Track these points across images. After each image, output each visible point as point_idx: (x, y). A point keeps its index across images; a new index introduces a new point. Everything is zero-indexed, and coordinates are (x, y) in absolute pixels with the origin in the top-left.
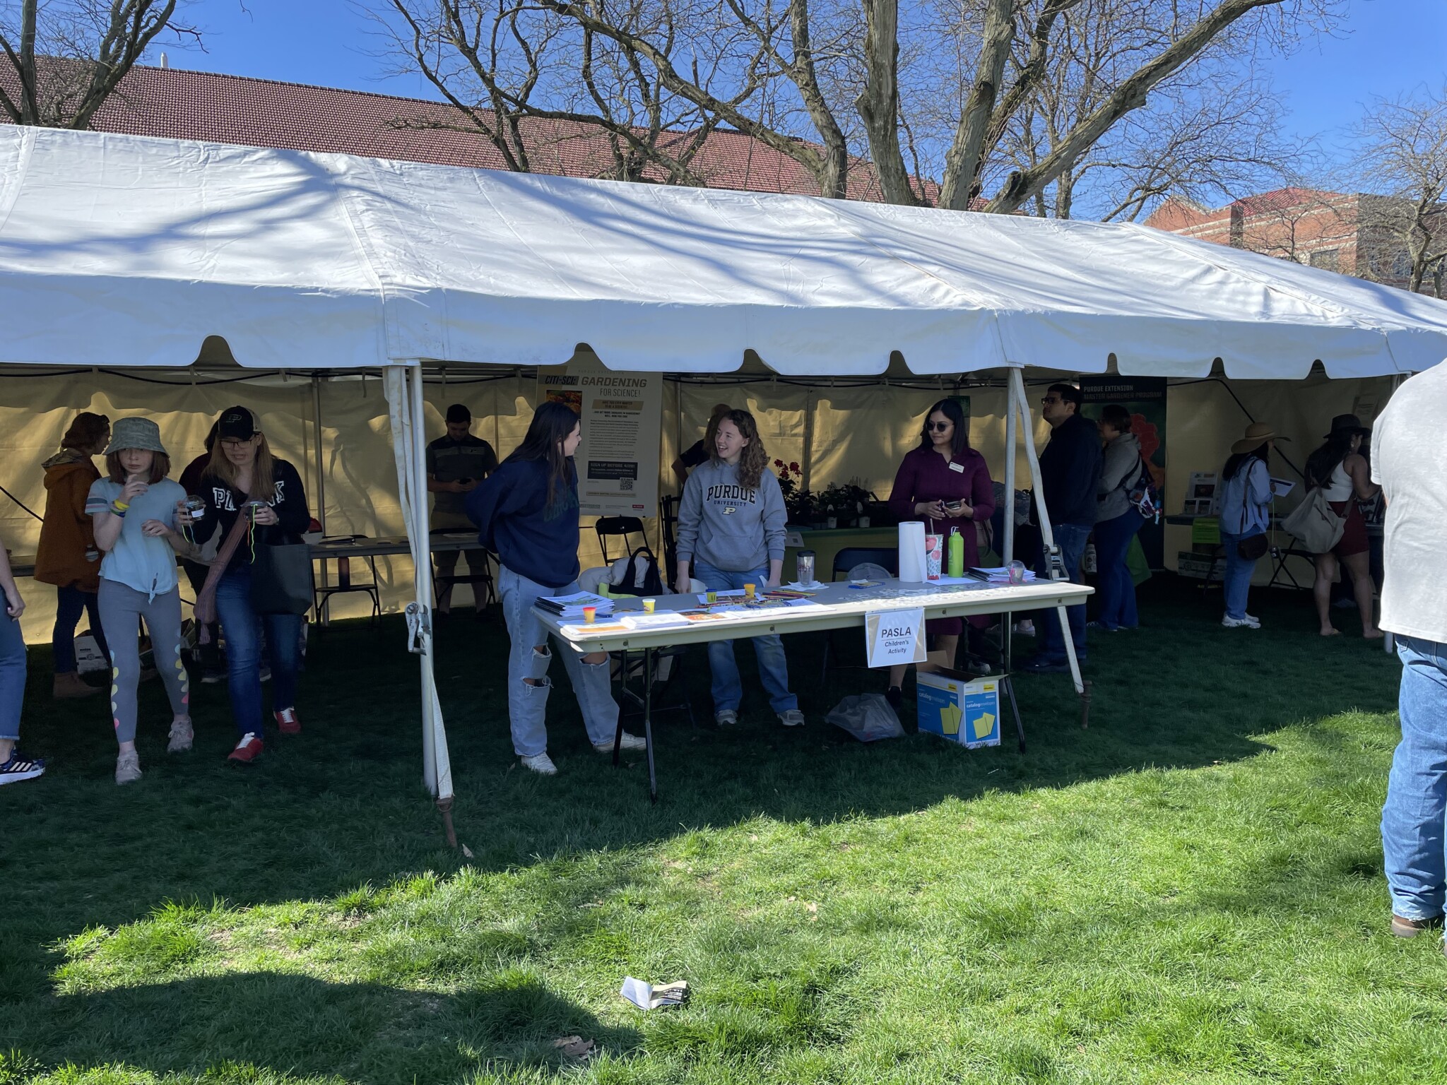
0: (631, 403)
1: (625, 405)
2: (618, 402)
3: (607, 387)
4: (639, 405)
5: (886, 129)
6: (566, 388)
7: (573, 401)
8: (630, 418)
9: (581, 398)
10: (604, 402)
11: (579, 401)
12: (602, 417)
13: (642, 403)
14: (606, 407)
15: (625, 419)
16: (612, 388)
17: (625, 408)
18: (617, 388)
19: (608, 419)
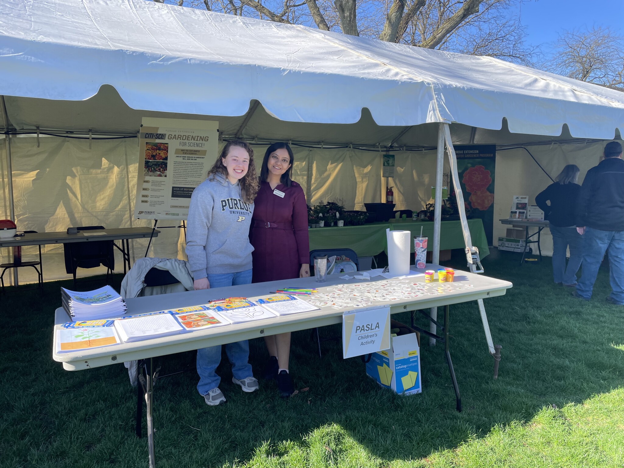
0: (199, 151)
1: (195, 152)
2: (191, 151)
3: (184, 141)
4: (204, 153)
5: (350, 18)
6: (158, 141)
7: (163, 150)
8: (199, 160)
9: (167, 148)
10: (182, 150)
11: (166, 149)
12: (180, 160)
13: (206, 151)
14: (184, 153)
15: (195, 161)
16: (187, 142)
17: (195, 154)
18: (190, 141)
19: (184, 161)
